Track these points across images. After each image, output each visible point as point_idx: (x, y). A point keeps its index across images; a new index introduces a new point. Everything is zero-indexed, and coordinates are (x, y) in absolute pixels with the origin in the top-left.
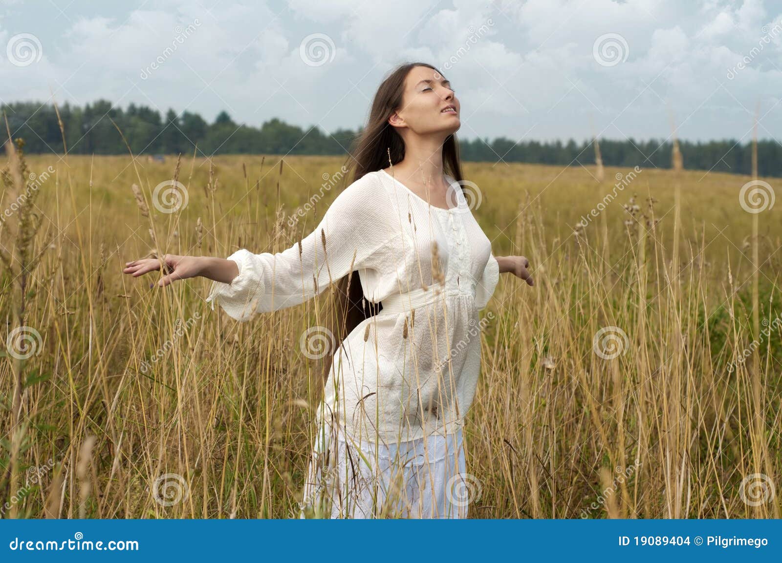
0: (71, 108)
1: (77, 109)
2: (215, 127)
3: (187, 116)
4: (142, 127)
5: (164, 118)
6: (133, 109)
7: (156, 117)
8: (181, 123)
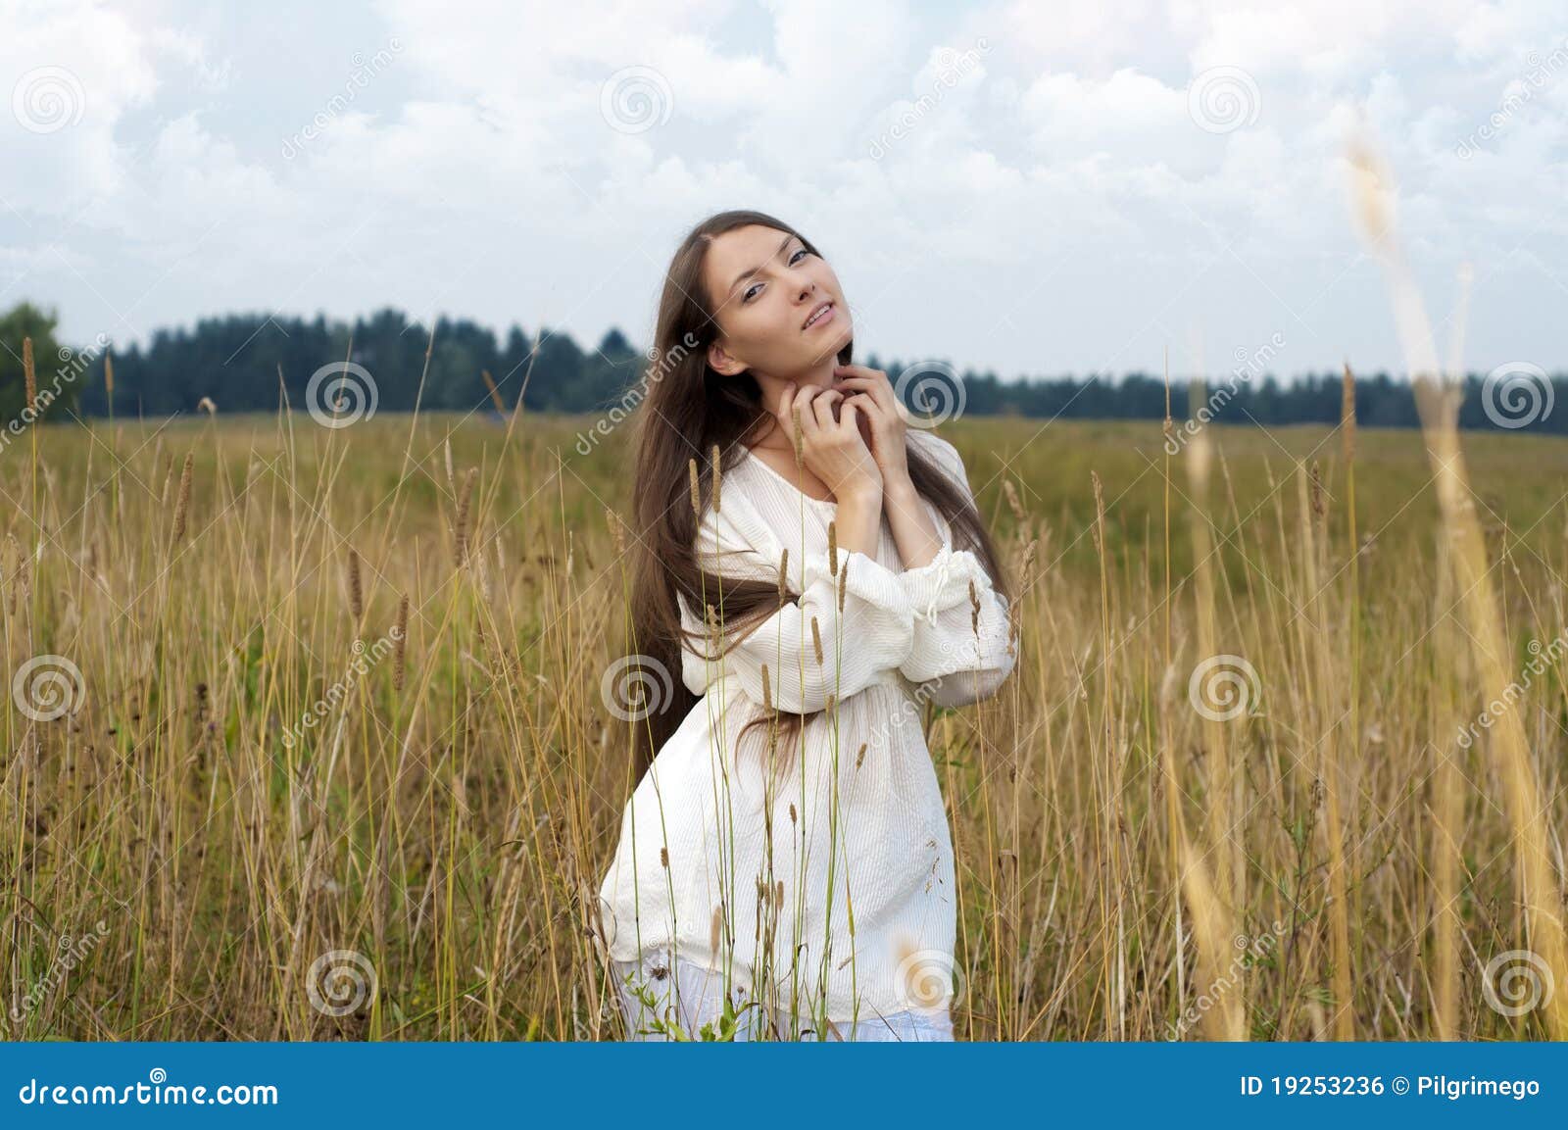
0: (330, 326)
1: (341, 328)
2: (597, 360)
3: (546, 337)
4: (461, 359)
5: (502, 342)
6: (444, 327)
7: (486, 340)
8: (535, 350)
